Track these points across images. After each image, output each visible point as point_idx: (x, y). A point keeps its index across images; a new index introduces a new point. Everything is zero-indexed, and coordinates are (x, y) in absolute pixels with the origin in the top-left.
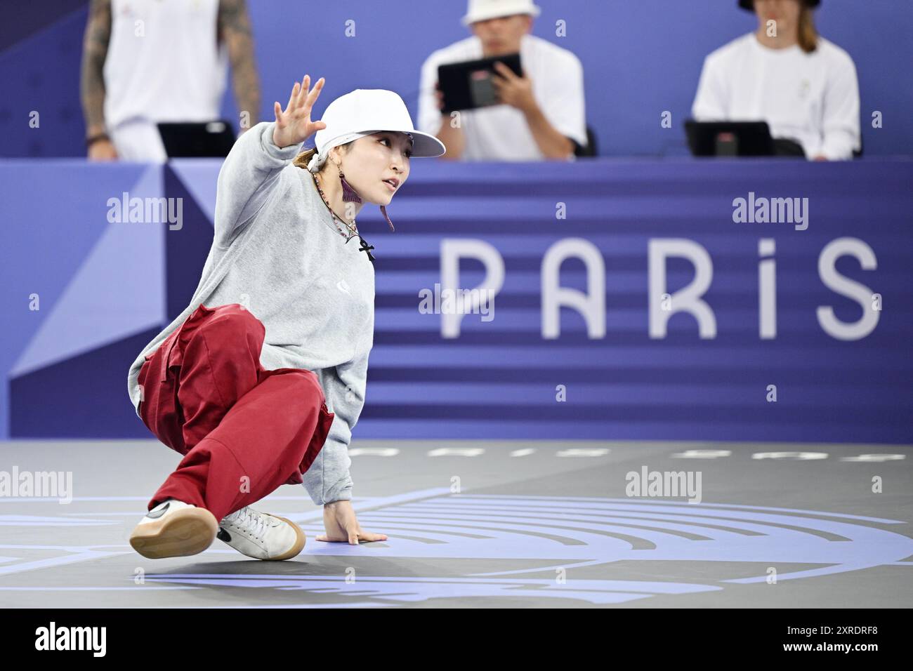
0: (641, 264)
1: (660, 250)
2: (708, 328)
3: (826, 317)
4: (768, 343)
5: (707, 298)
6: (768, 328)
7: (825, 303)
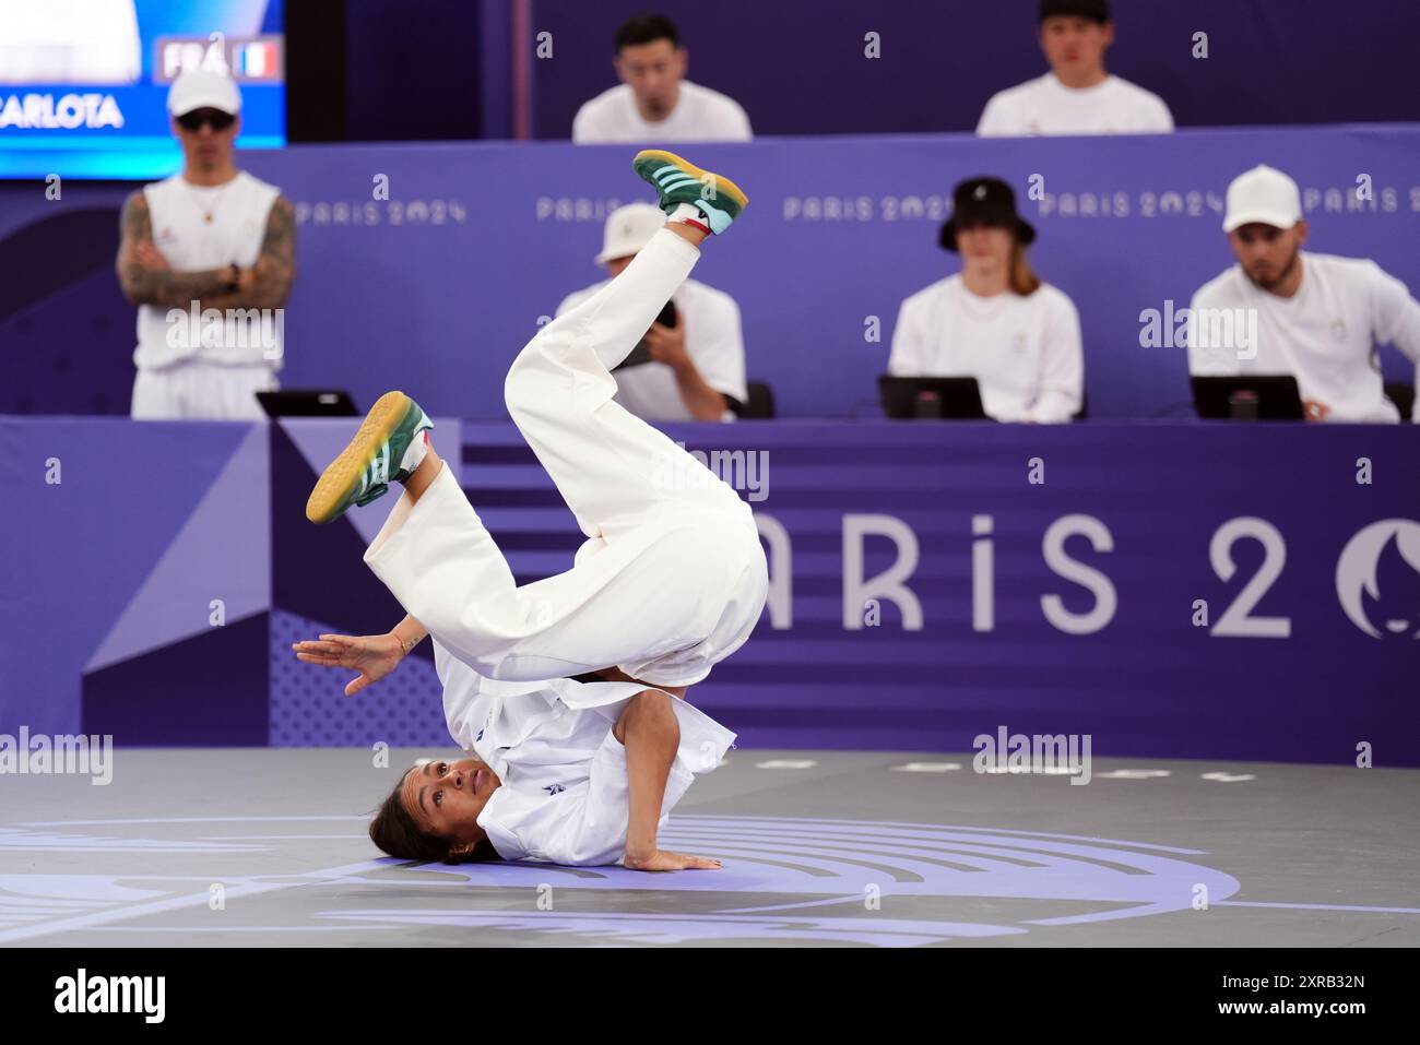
0: (835, 542)
1: (856, 527)
2: (913, 617)
3: (1052, 607)
4: (983, 635)
5: (912, 583)
6: (983, 618)
7: (1050, 591)
